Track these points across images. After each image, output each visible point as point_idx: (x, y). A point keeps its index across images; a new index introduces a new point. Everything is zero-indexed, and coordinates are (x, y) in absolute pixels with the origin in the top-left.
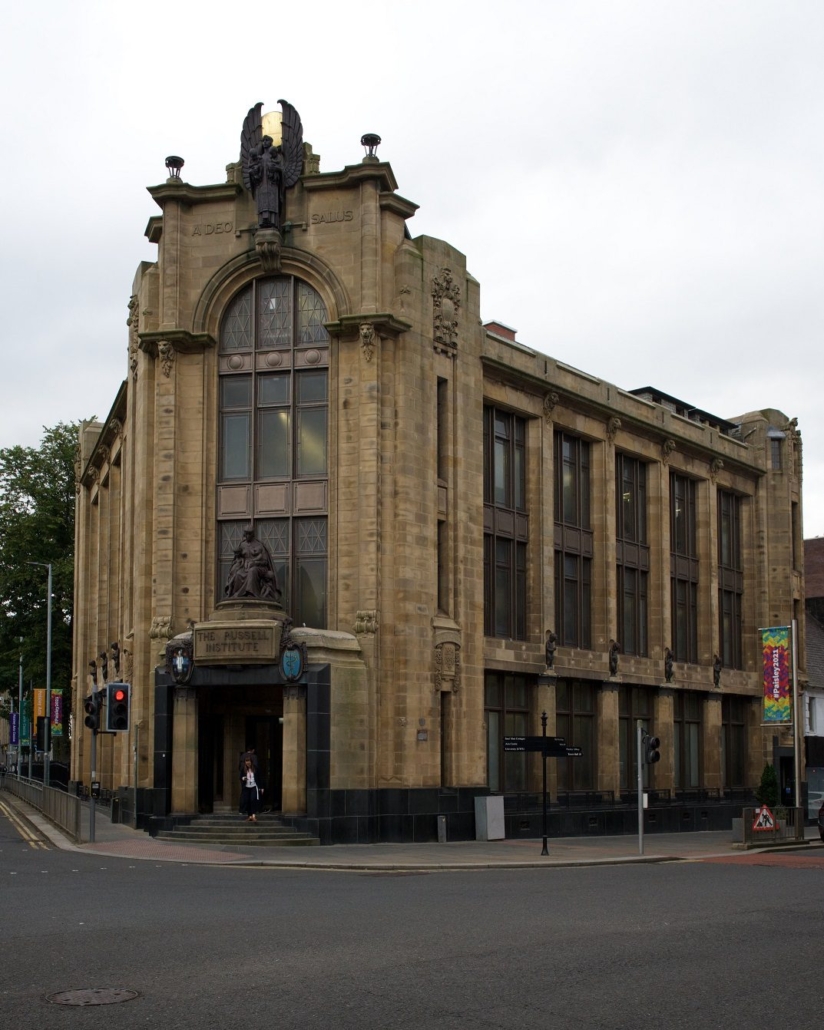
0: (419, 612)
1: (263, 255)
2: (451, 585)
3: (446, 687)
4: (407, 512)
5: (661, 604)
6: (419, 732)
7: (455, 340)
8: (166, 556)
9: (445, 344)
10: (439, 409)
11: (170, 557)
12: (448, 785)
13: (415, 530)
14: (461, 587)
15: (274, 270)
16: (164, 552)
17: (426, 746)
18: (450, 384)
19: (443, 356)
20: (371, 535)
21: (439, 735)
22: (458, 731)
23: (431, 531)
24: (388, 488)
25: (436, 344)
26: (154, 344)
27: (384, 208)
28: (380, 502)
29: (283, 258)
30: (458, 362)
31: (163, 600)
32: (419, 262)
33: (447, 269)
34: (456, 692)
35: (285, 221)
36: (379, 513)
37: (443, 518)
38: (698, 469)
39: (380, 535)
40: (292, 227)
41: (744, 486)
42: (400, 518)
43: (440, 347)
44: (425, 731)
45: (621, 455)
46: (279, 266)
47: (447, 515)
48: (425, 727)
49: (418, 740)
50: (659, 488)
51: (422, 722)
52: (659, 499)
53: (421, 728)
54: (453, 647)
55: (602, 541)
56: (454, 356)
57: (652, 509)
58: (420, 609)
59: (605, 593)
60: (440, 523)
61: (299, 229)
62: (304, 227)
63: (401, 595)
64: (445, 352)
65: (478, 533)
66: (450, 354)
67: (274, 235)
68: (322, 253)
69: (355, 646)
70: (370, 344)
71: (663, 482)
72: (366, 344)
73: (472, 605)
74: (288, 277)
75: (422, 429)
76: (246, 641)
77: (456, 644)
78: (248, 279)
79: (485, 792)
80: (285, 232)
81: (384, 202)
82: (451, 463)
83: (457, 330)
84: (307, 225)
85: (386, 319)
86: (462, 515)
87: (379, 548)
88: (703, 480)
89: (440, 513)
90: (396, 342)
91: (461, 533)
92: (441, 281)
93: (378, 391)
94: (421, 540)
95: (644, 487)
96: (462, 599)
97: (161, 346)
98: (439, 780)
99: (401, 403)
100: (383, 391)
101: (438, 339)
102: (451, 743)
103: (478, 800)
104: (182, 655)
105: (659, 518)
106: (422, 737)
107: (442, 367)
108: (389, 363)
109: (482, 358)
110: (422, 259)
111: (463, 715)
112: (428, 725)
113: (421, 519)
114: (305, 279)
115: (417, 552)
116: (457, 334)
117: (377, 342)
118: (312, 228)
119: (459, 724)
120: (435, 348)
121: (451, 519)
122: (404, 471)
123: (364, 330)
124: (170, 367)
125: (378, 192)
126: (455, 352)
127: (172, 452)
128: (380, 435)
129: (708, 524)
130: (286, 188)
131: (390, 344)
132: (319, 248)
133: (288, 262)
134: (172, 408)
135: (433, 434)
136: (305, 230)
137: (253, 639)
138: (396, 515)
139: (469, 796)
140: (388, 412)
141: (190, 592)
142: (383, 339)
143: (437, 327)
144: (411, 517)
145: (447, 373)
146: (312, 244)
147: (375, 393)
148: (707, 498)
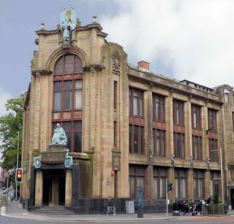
0: (107, 147)
1: (65, 49)
2: (118, 139)
3: (116, 169)
4: (105, 119)
5: (189, 143)
6: (107, 182)
7: (119, 70)
8: (37, 132)
9: (116, 72)
10: (114, 90)
11: (38, 133)
12: (117, 198)
13: (107, 124)
14: (121, 140)
15: (68, 52)
16: (37, 131)
17: (110, 186)
18: (118, 83)
19: (116, 75)
20: (93, 126)
21: (114, 183)
22: (120, 182)
23: (112, 124)
24: (99, 113)
25: (113, 72)
26: (35, 73)
27: (98, 35)
28: (96, 116)
29: (71, 49)
30: (120, 76)
31: (36, 144)
32: (108, 49)
33: (117, 51)
34: (119, 170)
35: (71, 39)
36: (96, 119)
37: (115, 120)
38: (201, 103)
39: (96, 126)
40: (73, 41)
41: (216, 107)
42: (102, 121)
43: (115, 72)
44: (109, 182)
45: (175, 100)
46: (70, 51)
47: (117, 119)
48: (109, 181)
49: (107, 184)
50: (188, 109)
51: (108, 179)
52: (188, 112)
53: (108, 181)
54: (118, 157)
55: (169, 125)
56: (119, 75)
57: (186, 115)
58: (108, 146)
59: (170, 140)
60: (115, 122)
61: (75, 41)
62: (77, 41)
63: (102, 143)
64: (116, 74)
65: (127, 124)
66: (118, 74)
67: (68, 43)
68: (81, 48)
69: (88, 158)
70: (93, 72)
71: (189, 107)
72: (92, 73)
73: (125, 145)
74: (72, 54)
75: (109, 96)
76: (55, 157)
77: (119, 157)
78: (61, 55)
79: (129, 199)
80: (71, 42)
81: (98, 34)
82: (118, 104)
83: (120, 67)
84: (77, 40)
85: (98, 66)
86: (122, 119)
87: (95, 129)
88: (203, 106)
89: (115, 119)
90: (101, 71)
91: (121, 125)
92: (115, 54)
93: (96, 86)
94: (108, 127)
95: (183, 109)
96: (122, 143)
97: (37, 74)
98: (114, 196)
99: (102, 88)
100: (97, 86)
101: (114, 70)
102: (118, 185)
103: (126, 202)
104: (38, 160)
105: (188, 118)
106: (108, 183)
107: (116, 78)
108: (99, 78)
109: (128, 75)
110: (109, 49)
111: (122, 177)
112: (110, 180)
113: (108, 121)
114: (77, 55)
115: (107, 130)
116: (120, 69)
117: (96, 72)
118: (79, 41)
119: (120, 180)
120: (113, 73)
121: (118, 121)
122: (103, 108)
123: (92, 69)
124: (39, 80)
125: (97, 31)
126: (119, 73)
127: (39, 103)
128: (96, 98)
129: (205, 119)
130: (72, 30)
131: (99, 72)
132: (81, 46)
133: (72, 50)
134: (40, 91)
135: (113, 97)
136: (77, 42)
137: (57, 156)
138: (101, 120)
139: (123, 201)
140: (99, 91)
141: (44, 142)
142: (97, 71)
143: (114, 67)
144: (105, 120)
145: (117, 80)
146: (79, 45)
147: (95, 86)
148: (204, 111)
